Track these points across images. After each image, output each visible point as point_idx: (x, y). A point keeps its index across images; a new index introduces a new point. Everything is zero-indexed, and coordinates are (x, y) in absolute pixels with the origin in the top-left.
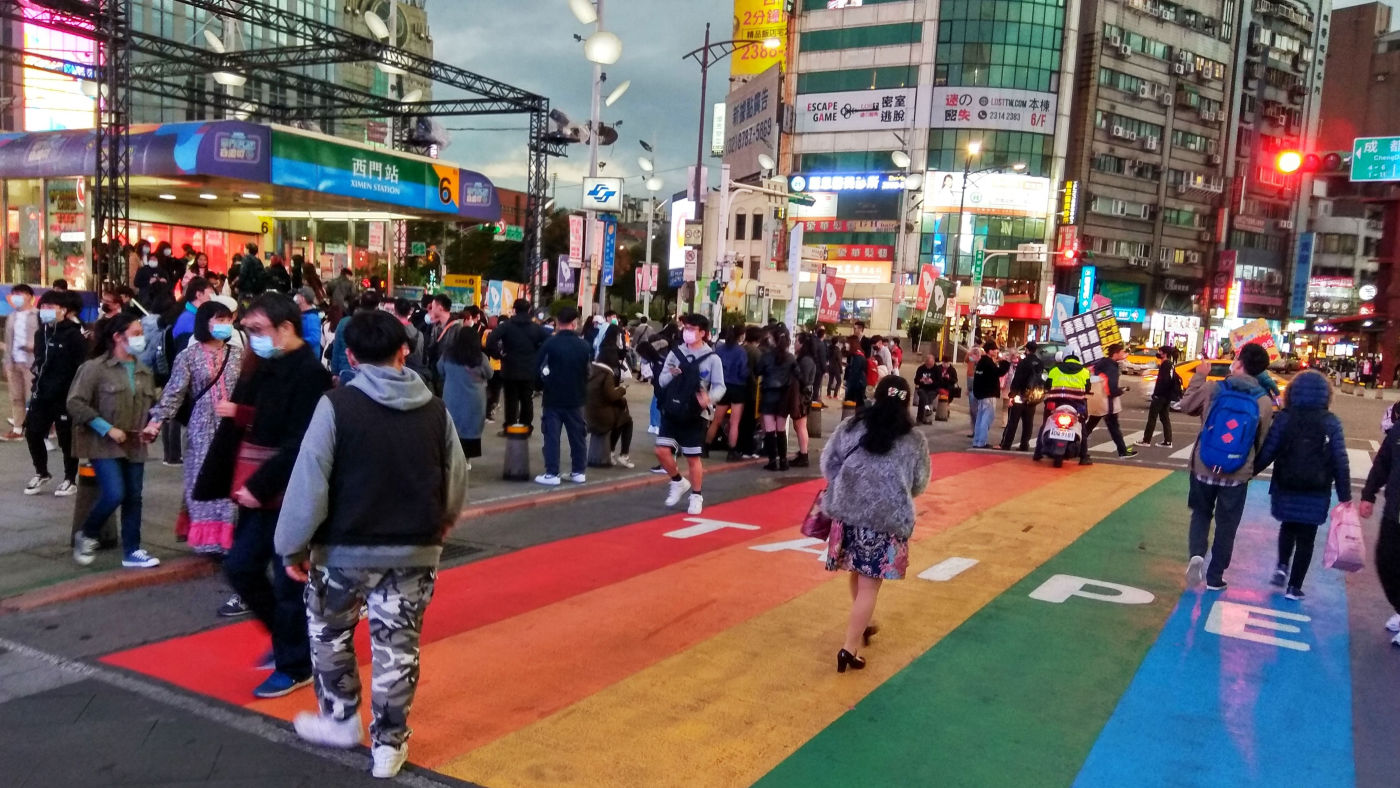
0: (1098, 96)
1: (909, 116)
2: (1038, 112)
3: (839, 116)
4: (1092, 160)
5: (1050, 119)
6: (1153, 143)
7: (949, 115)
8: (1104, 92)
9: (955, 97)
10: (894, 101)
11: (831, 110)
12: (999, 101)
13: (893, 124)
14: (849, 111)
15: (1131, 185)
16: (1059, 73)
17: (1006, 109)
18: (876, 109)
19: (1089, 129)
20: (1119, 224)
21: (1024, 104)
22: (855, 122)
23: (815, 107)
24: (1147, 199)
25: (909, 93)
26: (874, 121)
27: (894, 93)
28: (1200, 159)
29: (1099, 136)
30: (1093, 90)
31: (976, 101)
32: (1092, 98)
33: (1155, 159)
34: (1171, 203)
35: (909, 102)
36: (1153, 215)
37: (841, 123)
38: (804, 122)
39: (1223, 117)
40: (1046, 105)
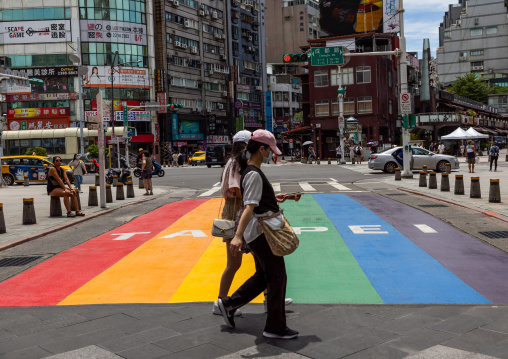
0: (166, 26)
1: (68, 35)
2: (138, 34)
3: (25, 34)
4: (168, 59)
5: (144, 37)
6: (195, 50)
7: (91, 35)
8: (169, 24)
9: (93, 25)
10: (58, 27)
11: (20, 31)
12: (117, 28)
13: (59, 40)
14: (33, 32)
15: (188, 71)
16: (145, 14)
17: (121, 33)
18: (47, 31)
19: (164, 43)
20: (185, 91)
21: (130, 30)
22: (36, 38)
23: (10, 30)
24: (196, 78)
25: (66, 23)
26: (48, 38)
27: (58, 22)
28: (217, 58)
29: (169, 46)
30: (163, 23)
31: (104, 28)
32: (163, 27)
33: (197, 58)
34: (207, 79)
35: (67, 27)
36: (200, 86)
37: (27, 38)
38: (4, 38)
39: (225, 37)
40: (141, 30)
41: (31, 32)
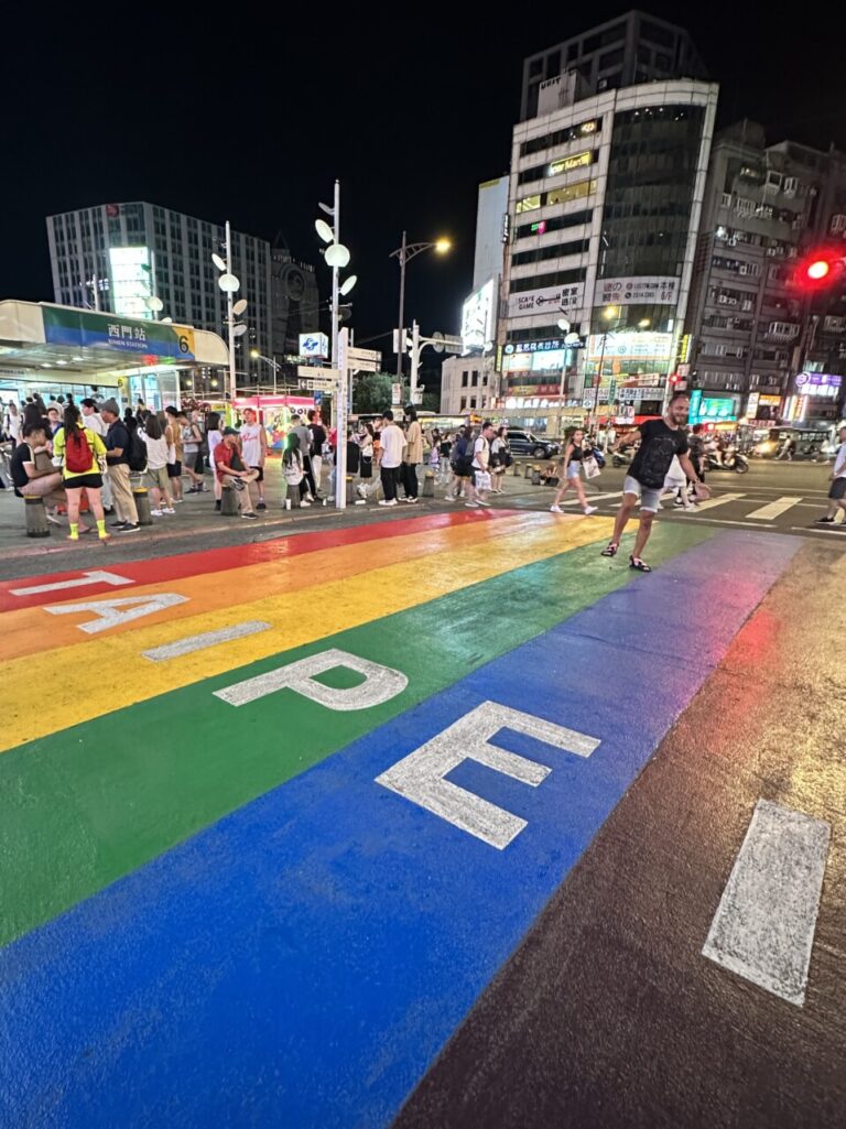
0: (710, 276)
1: (579, 300)
2: (667, 291)
3: (535, 305)
4: (703, 320)
5: (674, 294)
6: (748, 306)
7: (605, 298)
8: (714, 273)
9: (610, 285)
10: (570, 292)
11: (530, 302)
12: (639, 286)
13: (568, 307)
14: (542, 301)
15: (730, 335)
16: (682, 262)
17: (644, 290)
18: (558, 298)
19: (702, 300)
20: (721, 362)
21: (657, 286)
22: (546, 307)
23: (520, 300)
24: (742, 344)
25: (580, 285)
27: (569, 286)
28: (783, 314)
29: (710, 302)
30: (707, 272)
31: (624, 287)
32: (705, 277)
33: (749, 317)
34: (759, 345)
35: (580, 292)
36: (746, 356)
37: (536, 309)
38: (513, 311)
40: (672, 286)
41: (541, 301)
